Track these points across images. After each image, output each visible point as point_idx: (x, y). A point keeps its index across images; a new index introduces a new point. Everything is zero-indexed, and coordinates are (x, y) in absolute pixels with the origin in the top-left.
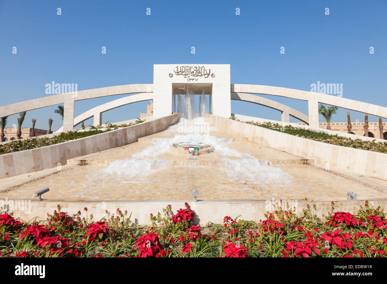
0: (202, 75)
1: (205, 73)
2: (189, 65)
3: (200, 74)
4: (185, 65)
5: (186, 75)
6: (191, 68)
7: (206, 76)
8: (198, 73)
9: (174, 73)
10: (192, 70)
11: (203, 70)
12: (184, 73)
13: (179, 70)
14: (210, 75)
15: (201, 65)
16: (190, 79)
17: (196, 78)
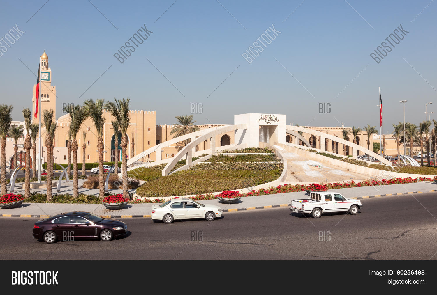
0: (273, 121)
1: (275, 119)
2: (267, 115)
3: (272, 120)
4: (265, 114)
5: (266, 120)
6: (268, 116)
7: (275, 121)
8: (271, 119)
9: (260, 119)
10: (269, 118)
11: (274, 117)
12: (265, 119)
13: (263, 118)
14: (277, 120)
15: (273, 115)
16: (268, 123)
17: (270, 122)
